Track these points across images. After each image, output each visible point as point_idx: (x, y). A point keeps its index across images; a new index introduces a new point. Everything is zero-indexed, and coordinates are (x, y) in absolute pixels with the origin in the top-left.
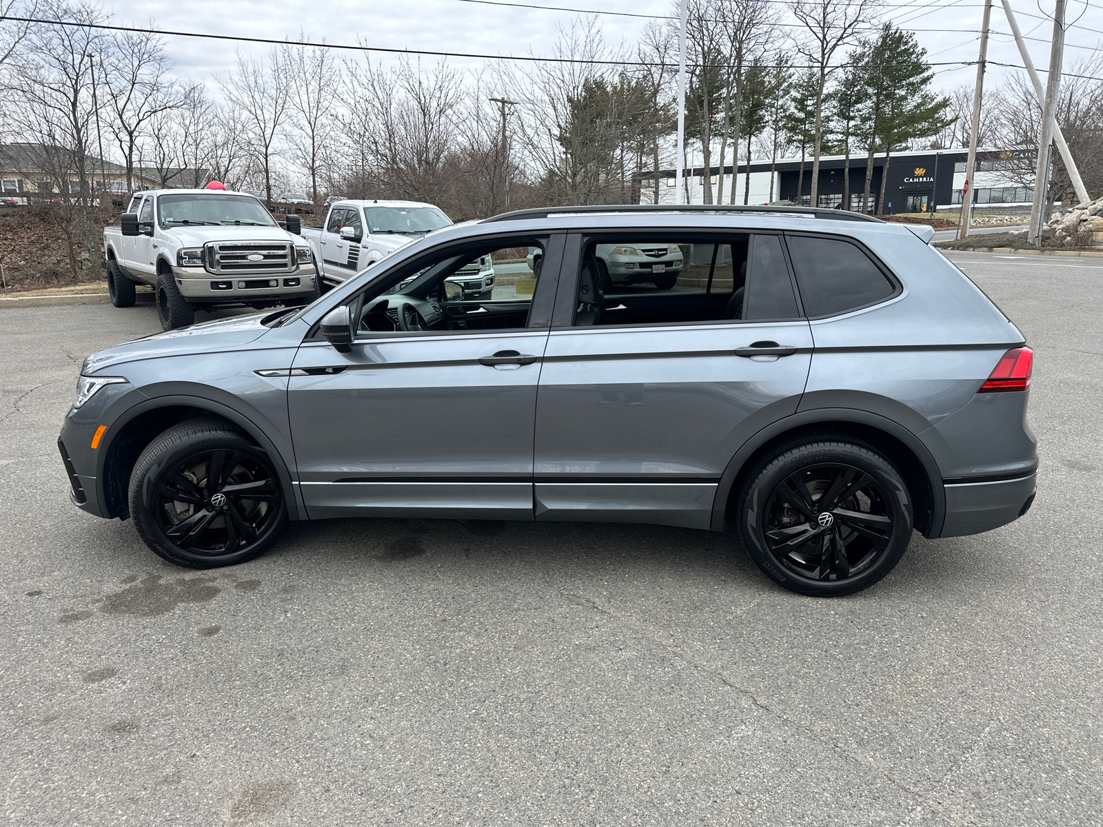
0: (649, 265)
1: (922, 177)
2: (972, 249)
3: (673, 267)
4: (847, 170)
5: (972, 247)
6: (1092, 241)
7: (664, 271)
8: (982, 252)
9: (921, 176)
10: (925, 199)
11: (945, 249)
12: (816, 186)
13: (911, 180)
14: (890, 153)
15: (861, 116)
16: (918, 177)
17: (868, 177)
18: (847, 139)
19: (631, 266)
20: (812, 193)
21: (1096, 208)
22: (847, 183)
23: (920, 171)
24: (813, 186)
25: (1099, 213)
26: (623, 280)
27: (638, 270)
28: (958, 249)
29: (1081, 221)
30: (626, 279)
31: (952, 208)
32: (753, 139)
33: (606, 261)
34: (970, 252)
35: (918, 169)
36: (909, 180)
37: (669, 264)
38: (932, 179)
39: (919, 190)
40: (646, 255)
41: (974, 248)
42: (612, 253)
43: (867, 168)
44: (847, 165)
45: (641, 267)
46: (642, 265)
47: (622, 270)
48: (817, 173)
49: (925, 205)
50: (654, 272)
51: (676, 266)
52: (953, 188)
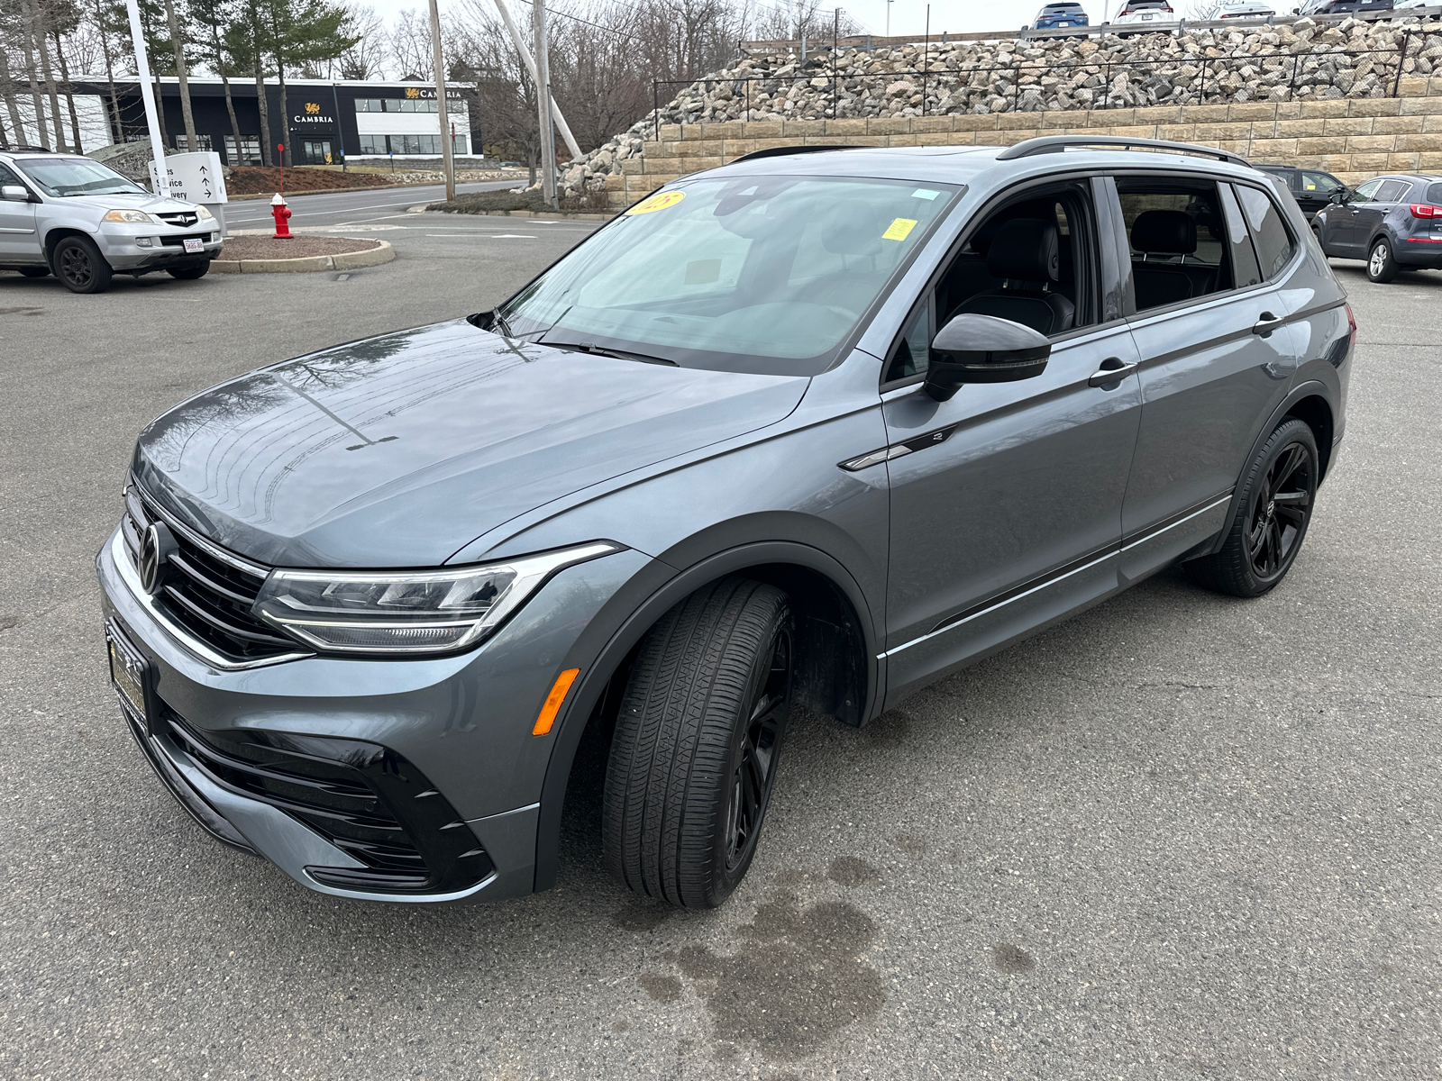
0: (177, 240)
1: (318, 116)
2: (484, 213)
3: (212, 243)
4: (229, 100)
5: (484, 210)
6: (609, 202)
7: (202, 250)
8: (497, 216)
9: (315, 115)
10: (327, 147)
11: (450, 212)
12: (192, 121)
13: (304, 119)
14: (265, 80)
15: (232, 21)
16: (312, 115)
17: (262, 112)
18: (219, 53)
19: (145, 242)
20: (188, 132)
21: (597, 163)
22: (233, 119)
23: (312, 108)
24: (186, 121)
25: (601, 169)
26: (135, 266)
27: (159, 248)
28: (466, 212)
29: (586, 178)
30: (141, 264)
31: (364, 160)
32: (62, 38)
33: (93, 235)
34: (483, 216)
35: (309, 104)
36: (301, 119)
37: (205, 237)
38: (330, 120)
39: (317, 135)
40: (169, 223)
41: (487, 211)
42: (104, 220)
43: (258, 98)
44: (228, 92)
45: (164, 244)
46: (166, 240)
47: (131, 250)
48: (189, 101)
49: (329, 155)
50: (188, 251)
51: (215, 240)
52: (359, 133)
